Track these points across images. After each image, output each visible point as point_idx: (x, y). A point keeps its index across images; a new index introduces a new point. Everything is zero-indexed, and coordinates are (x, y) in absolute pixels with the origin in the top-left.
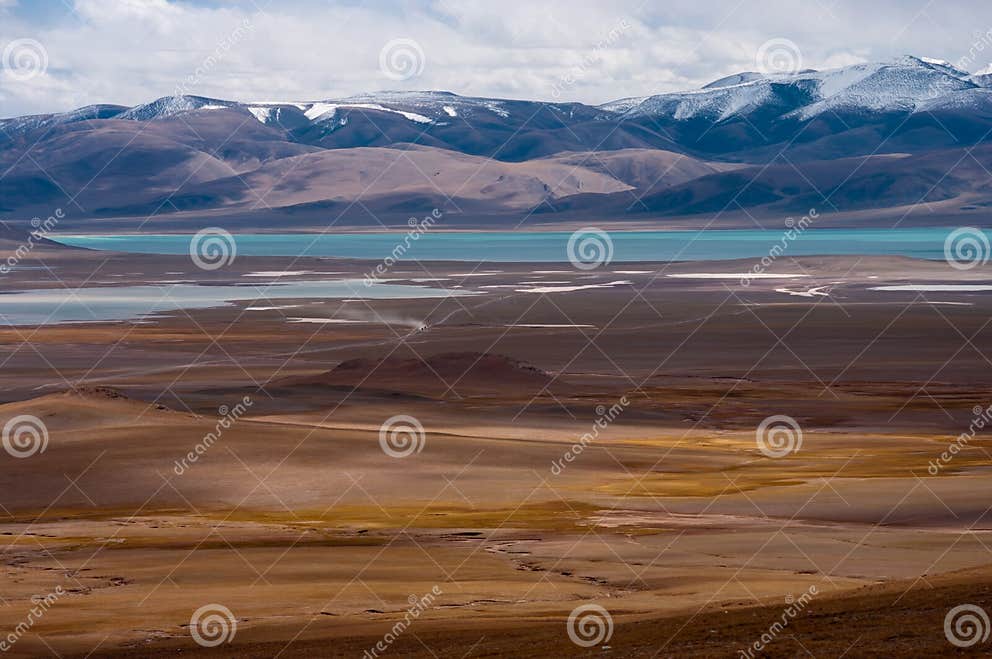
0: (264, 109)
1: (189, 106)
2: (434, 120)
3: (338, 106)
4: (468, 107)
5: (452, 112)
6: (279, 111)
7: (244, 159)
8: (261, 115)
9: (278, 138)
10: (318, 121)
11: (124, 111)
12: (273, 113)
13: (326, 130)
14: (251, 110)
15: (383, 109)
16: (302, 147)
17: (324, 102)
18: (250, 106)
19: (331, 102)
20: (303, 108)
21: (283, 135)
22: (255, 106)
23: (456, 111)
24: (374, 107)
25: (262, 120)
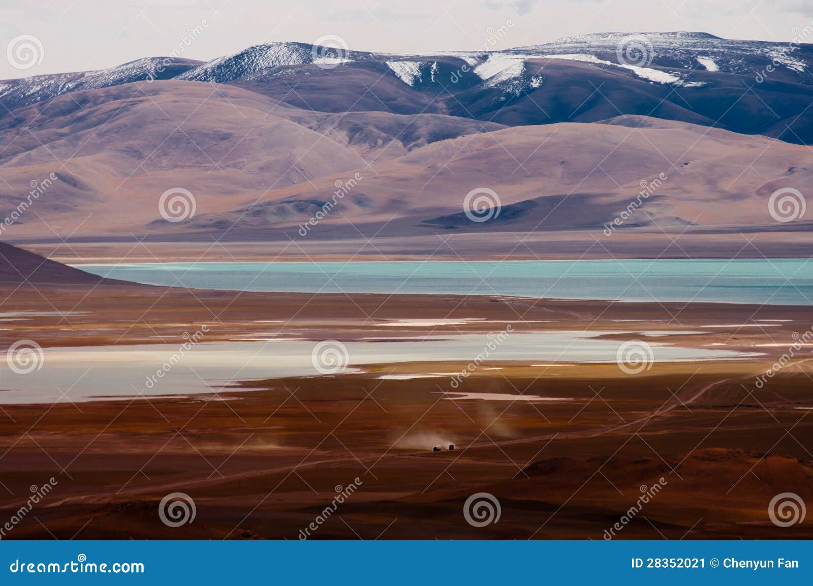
0: (410, 64)
1: (295, 59)
2: (681, 78)
3: (527, 58)
4: (738, 57)
5: (710, 65)
6: (434, 66)
7: (380, 142)
8: (406, 72)
9: (433, 110)
10: (495, 81)
11: (194, 68)
12: (425, 70)
13: (508, 95)
14: (393, 65)
15: (599, 61)
16: (470, 123)
17: (507, 52)
18: (388, 58)
19: (517, 52)
20: (471, 62)
21: (441, 105)
22: (397, 59)
23: (716, 63)
24: (583, 58)
25: (407, 80)
